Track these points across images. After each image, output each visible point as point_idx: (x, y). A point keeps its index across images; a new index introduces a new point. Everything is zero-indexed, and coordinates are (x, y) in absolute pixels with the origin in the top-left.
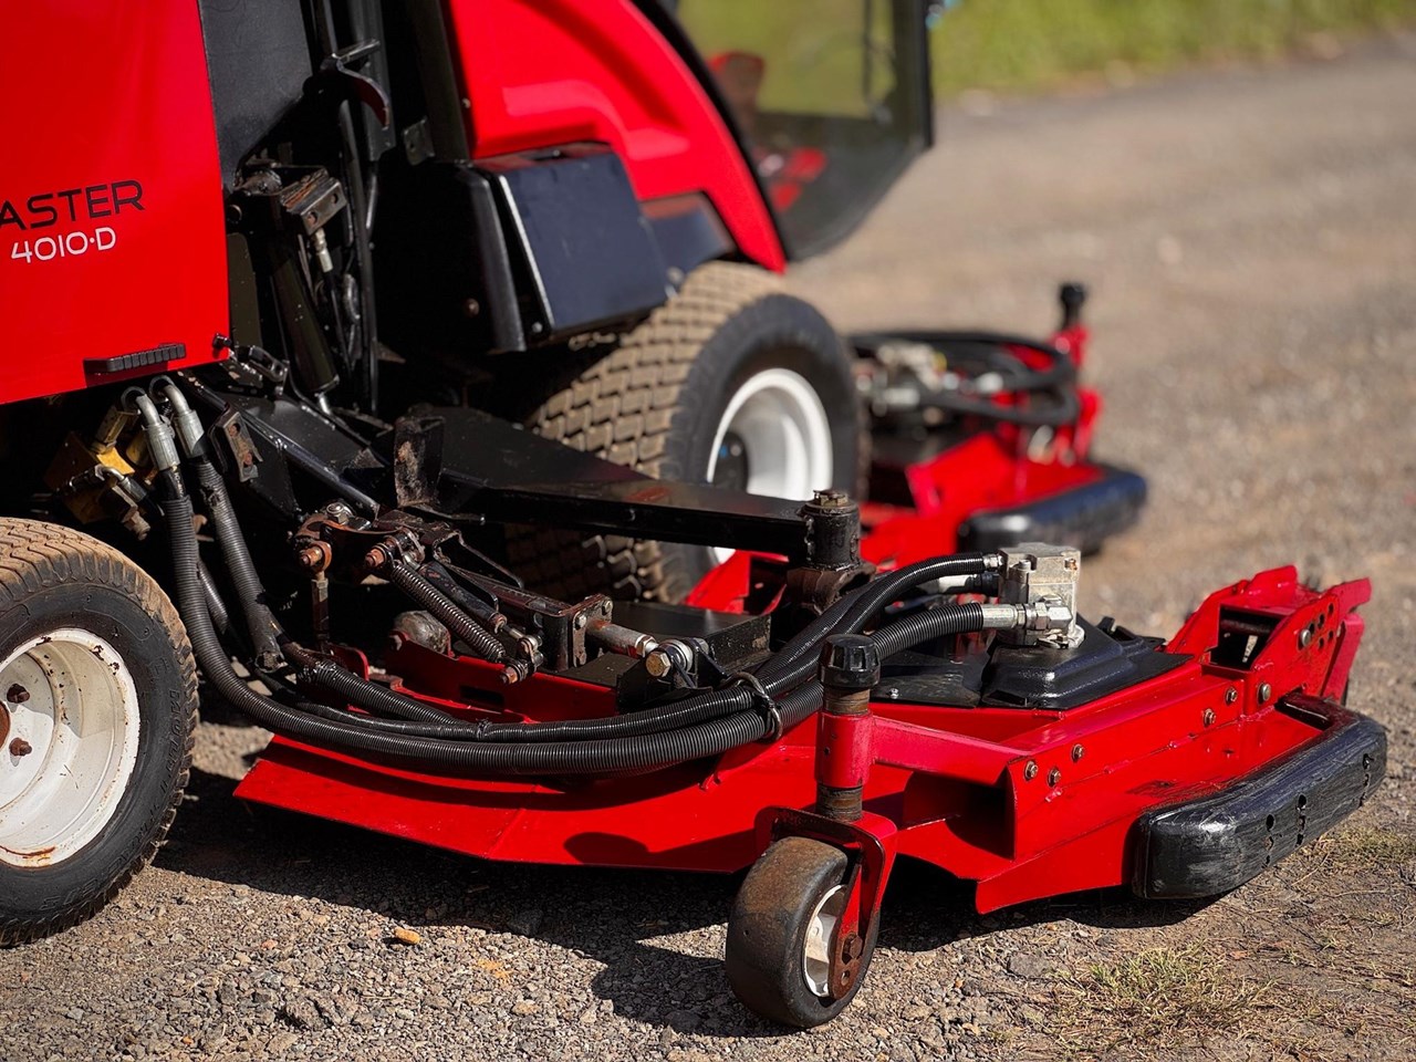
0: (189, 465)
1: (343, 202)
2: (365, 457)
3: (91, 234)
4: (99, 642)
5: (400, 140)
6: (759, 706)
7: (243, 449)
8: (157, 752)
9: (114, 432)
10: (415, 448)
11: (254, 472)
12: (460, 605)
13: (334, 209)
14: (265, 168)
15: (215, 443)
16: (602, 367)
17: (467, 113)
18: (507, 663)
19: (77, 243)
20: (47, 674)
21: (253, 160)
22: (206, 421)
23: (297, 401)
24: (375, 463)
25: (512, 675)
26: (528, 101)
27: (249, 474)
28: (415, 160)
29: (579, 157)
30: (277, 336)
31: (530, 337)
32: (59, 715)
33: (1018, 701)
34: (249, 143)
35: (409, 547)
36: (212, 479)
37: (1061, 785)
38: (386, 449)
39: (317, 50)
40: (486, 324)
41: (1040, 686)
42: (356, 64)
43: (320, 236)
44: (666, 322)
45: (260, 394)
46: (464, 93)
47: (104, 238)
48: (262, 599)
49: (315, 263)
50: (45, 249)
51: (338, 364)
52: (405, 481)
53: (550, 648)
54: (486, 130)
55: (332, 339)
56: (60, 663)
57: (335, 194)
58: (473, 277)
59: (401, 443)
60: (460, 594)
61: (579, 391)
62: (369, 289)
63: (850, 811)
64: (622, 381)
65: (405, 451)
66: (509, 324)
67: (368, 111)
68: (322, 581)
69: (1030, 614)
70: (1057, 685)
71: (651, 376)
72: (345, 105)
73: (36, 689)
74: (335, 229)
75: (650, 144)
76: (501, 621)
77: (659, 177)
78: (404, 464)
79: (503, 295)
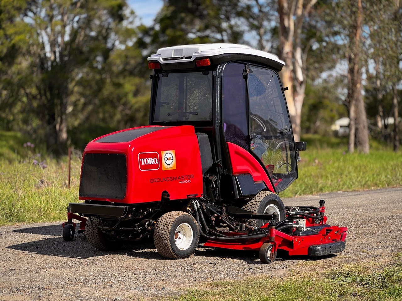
0: (198, 209)
1: (217, 178)
2: (219, 210)
3: (188, 181)
4: (189, 225)
5: (224, 172)
6: (265, 233)
7: (204, 207)
8: (195, 239)
9: (189, 205)
10: (225, 208)
11: (206, 210)
12: (230, 223)
13: (215, 179)
14: (207, 175)
15: (201, 206)
16: (249, 203)
17: (232, 169)
18: (236, 229)
19: (186, 182)
20: (183, 230)
21: (206, 174)
22: (200, 204)
23: (210, 203)
24: (220, 210)
25: (236, 231)
26: (240, 168)
27: (205, 210)
28: (225, 174)
29: (246, 175)
30: (208, 194)
31: (240, 196)
32: (184, 235)
33: (297, 235)
34: (206, 171)
35: (224, 217)
36: (201, 211)
37: (300, 243)
38: (221, 209)
39: (214, 160)
40: (234, 195)
41: (300, 234)
42: (219, 162)
43: (214, 183)
44: (257, 197)
45: (206, 202)
46: (231, 166)
47: (189, 181)
48: (206, 225)
49: (213, 186)
50: (183, 182)
51: (216, 200)
52: (224, 212)
53: (241, 228)
54: (234, 171)
55: (215, 197)
56: (184, 229)
57: (216, 177)
58: (232, 189)
59: (223, 207)
60: (230, 222)
61: (246, 206)
62: (220, 190)
63: (273, 239)
64: (251, 204)
65: (224, 208)
66: (237, 195)
67: (220, 167)
68: (214, 223)
69: (299, 226)
70: (302, 234)
71: (255, 203)
72: (217, 167)
73: (182, 231)
74: (215, 182)
75: (256, 174)
76: (235, 225)
77: (257, 178)
78: (224, 210)
79: (236, 192)
